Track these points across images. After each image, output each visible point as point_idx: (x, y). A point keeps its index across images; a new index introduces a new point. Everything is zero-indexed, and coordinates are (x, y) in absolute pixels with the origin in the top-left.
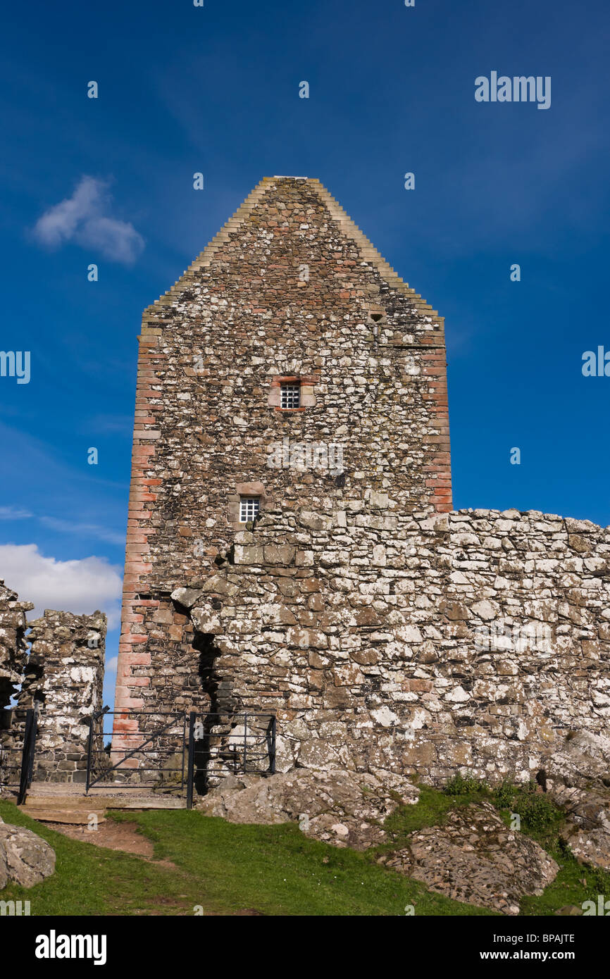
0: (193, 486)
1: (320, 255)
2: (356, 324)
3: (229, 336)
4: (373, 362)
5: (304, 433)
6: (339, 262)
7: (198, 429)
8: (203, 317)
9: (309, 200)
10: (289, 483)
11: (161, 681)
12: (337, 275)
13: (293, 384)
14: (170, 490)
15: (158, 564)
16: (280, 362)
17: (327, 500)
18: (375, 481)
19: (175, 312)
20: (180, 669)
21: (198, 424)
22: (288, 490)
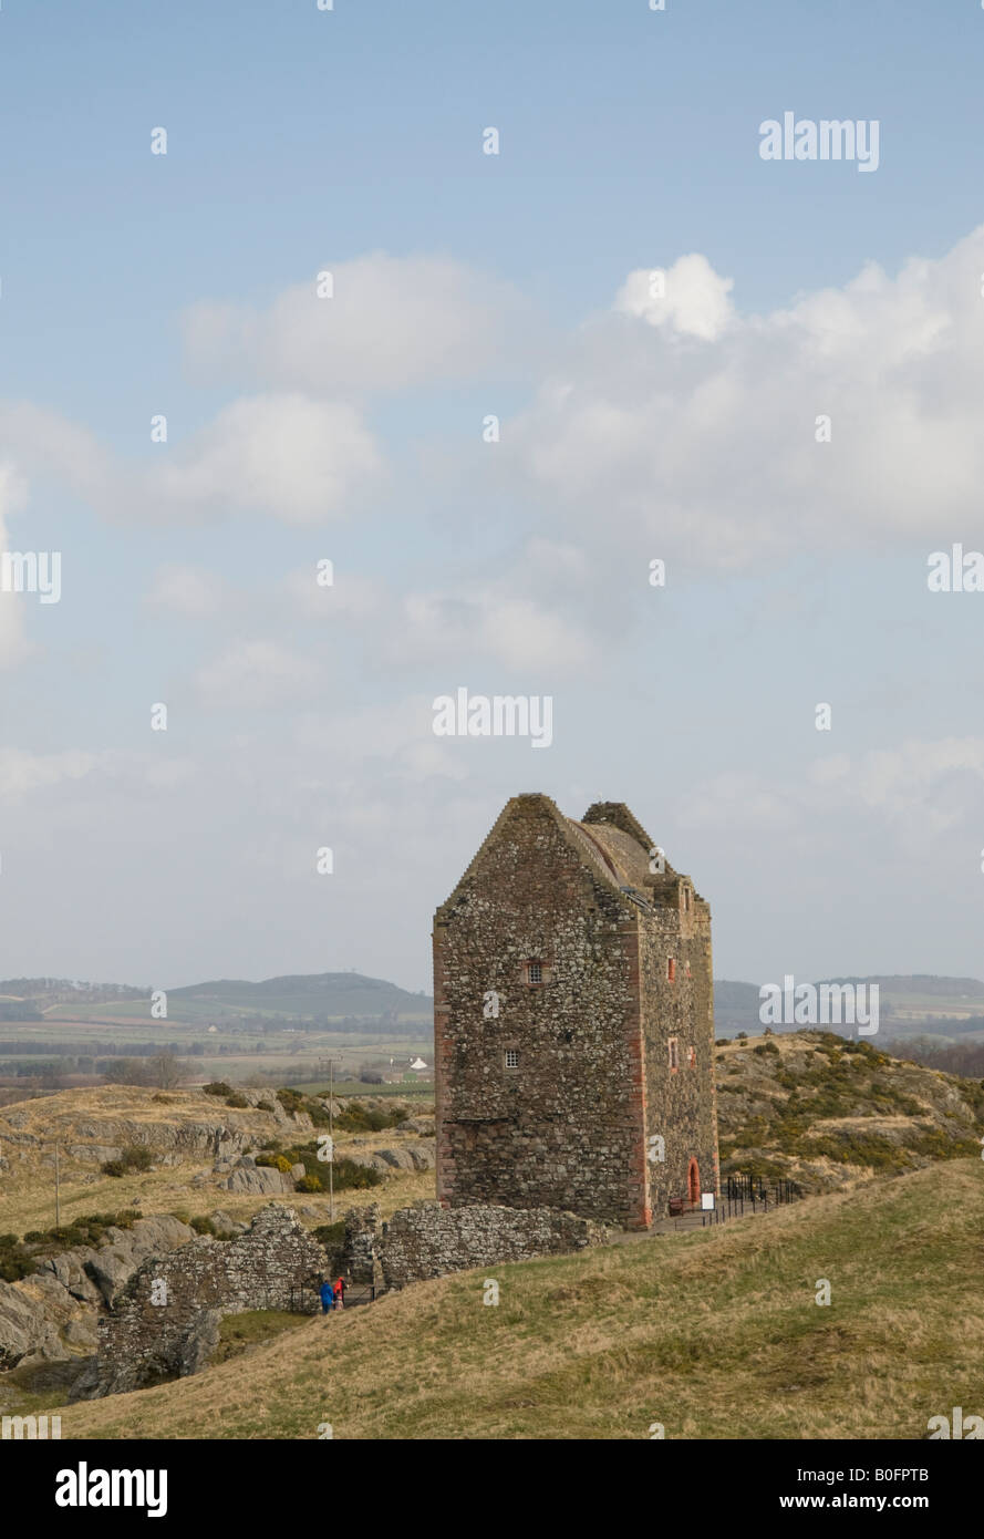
0: (474, 1045)
1: (551, 862)
2: (577, 917)
3: (492, 931)
4: (589, 947)
5: (544, 1003)
6: (566, 866)
7: (475, 1003)
8: (473, 917)
9: (543, 816)
10: (535, 1040)
11: (462, 1177)
12: (564, 877)
13: (535, 964)
14: (460, 1048)
15: (456, 1099)
16: (526, 949)
17: (560, 1052)
18: (591, 1037)
19: (454, 914)
20: (473, 1169)
21: (474, 999)
22: (535, 1045)
